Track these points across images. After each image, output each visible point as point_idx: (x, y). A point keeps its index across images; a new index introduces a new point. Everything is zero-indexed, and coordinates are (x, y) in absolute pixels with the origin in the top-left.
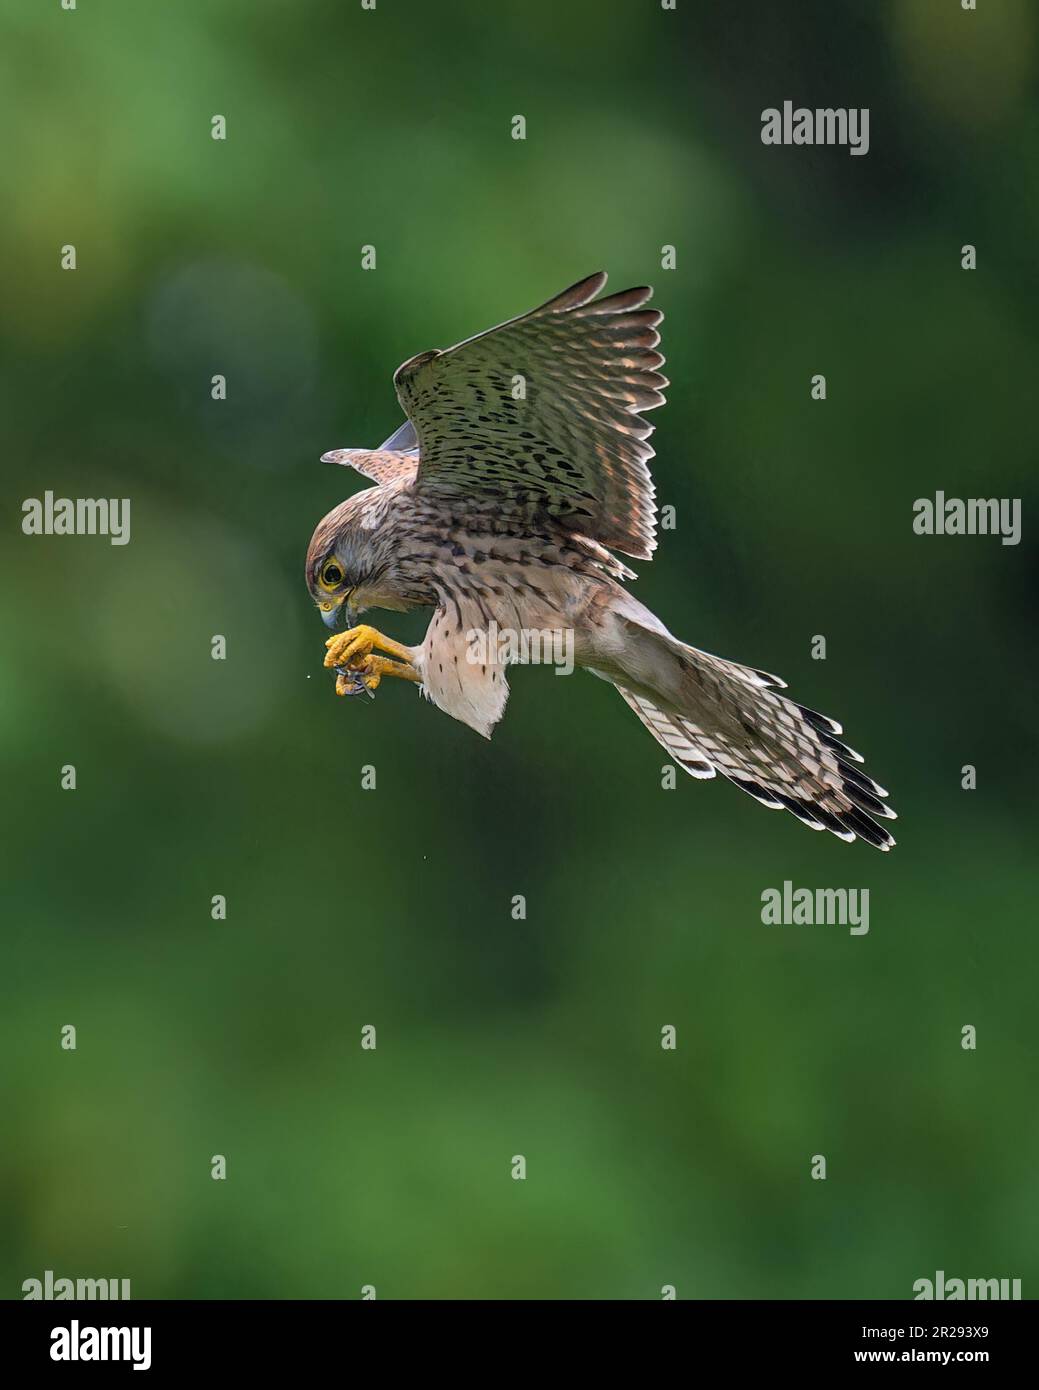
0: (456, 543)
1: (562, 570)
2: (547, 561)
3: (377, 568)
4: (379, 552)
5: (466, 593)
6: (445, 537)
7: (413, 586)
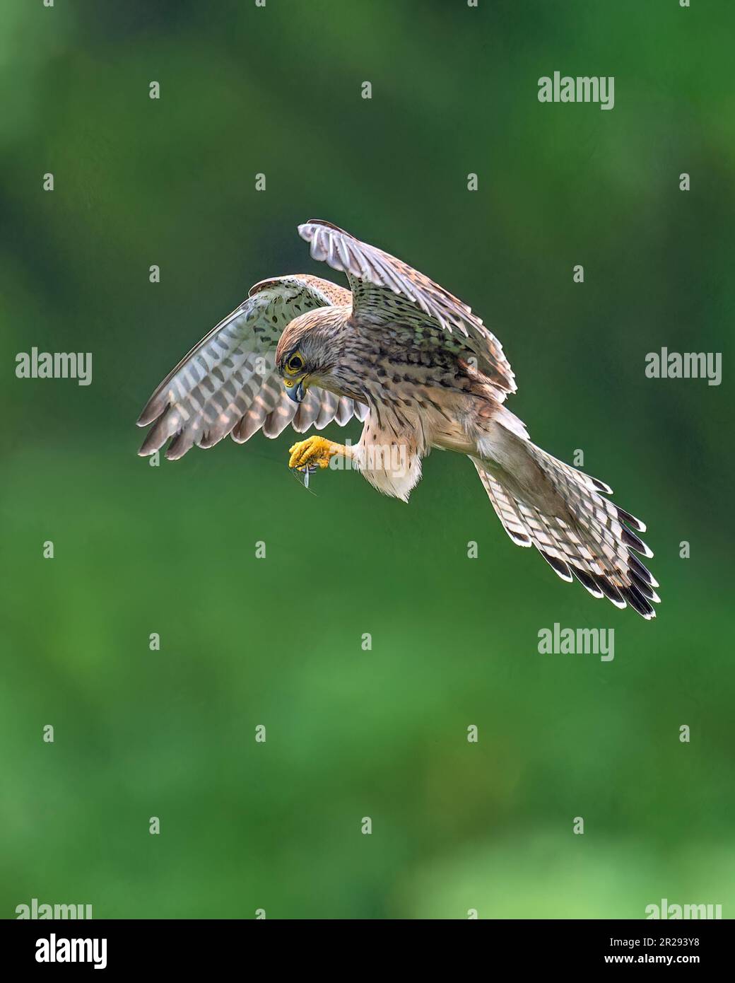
0: (380, 366)
1: (455, 392)
2: (444, 384)
3: (326, 365)
4: (329, 354)
5: (384, 402)
6: (374, 361)
7: (348, 385)
